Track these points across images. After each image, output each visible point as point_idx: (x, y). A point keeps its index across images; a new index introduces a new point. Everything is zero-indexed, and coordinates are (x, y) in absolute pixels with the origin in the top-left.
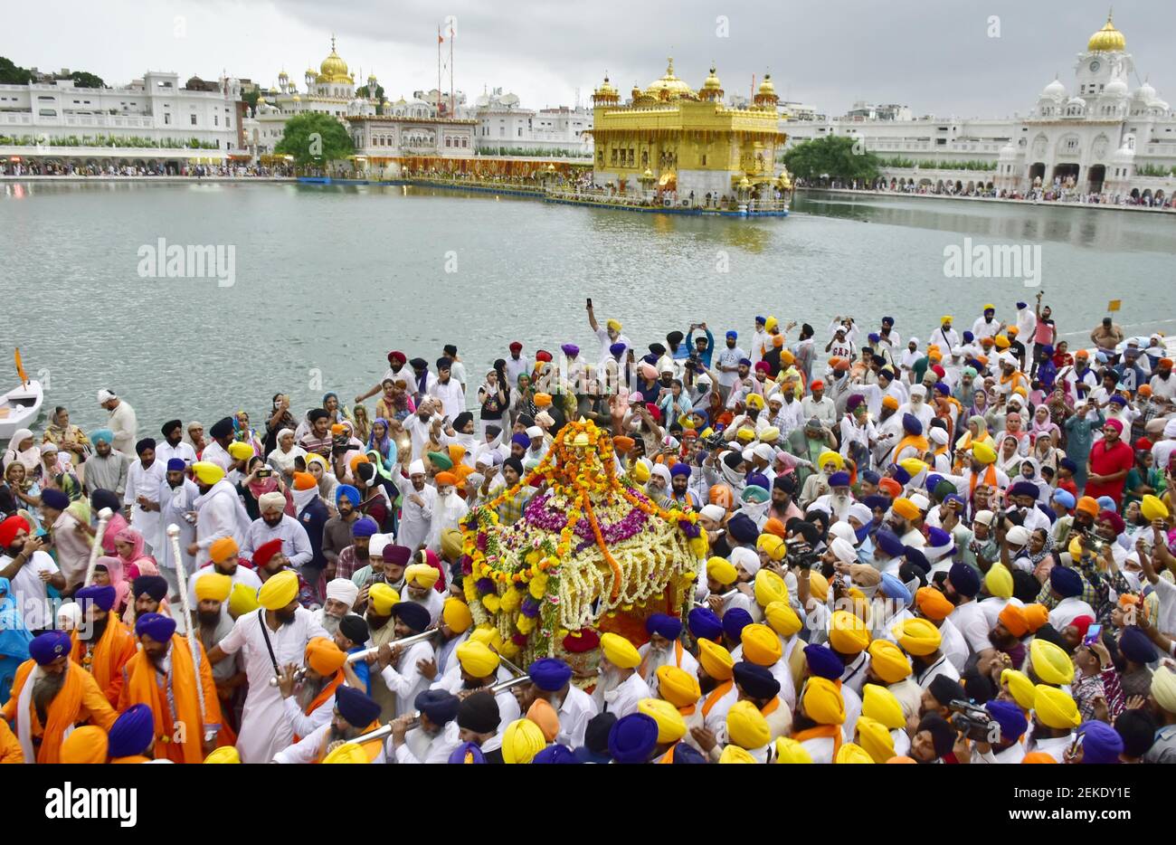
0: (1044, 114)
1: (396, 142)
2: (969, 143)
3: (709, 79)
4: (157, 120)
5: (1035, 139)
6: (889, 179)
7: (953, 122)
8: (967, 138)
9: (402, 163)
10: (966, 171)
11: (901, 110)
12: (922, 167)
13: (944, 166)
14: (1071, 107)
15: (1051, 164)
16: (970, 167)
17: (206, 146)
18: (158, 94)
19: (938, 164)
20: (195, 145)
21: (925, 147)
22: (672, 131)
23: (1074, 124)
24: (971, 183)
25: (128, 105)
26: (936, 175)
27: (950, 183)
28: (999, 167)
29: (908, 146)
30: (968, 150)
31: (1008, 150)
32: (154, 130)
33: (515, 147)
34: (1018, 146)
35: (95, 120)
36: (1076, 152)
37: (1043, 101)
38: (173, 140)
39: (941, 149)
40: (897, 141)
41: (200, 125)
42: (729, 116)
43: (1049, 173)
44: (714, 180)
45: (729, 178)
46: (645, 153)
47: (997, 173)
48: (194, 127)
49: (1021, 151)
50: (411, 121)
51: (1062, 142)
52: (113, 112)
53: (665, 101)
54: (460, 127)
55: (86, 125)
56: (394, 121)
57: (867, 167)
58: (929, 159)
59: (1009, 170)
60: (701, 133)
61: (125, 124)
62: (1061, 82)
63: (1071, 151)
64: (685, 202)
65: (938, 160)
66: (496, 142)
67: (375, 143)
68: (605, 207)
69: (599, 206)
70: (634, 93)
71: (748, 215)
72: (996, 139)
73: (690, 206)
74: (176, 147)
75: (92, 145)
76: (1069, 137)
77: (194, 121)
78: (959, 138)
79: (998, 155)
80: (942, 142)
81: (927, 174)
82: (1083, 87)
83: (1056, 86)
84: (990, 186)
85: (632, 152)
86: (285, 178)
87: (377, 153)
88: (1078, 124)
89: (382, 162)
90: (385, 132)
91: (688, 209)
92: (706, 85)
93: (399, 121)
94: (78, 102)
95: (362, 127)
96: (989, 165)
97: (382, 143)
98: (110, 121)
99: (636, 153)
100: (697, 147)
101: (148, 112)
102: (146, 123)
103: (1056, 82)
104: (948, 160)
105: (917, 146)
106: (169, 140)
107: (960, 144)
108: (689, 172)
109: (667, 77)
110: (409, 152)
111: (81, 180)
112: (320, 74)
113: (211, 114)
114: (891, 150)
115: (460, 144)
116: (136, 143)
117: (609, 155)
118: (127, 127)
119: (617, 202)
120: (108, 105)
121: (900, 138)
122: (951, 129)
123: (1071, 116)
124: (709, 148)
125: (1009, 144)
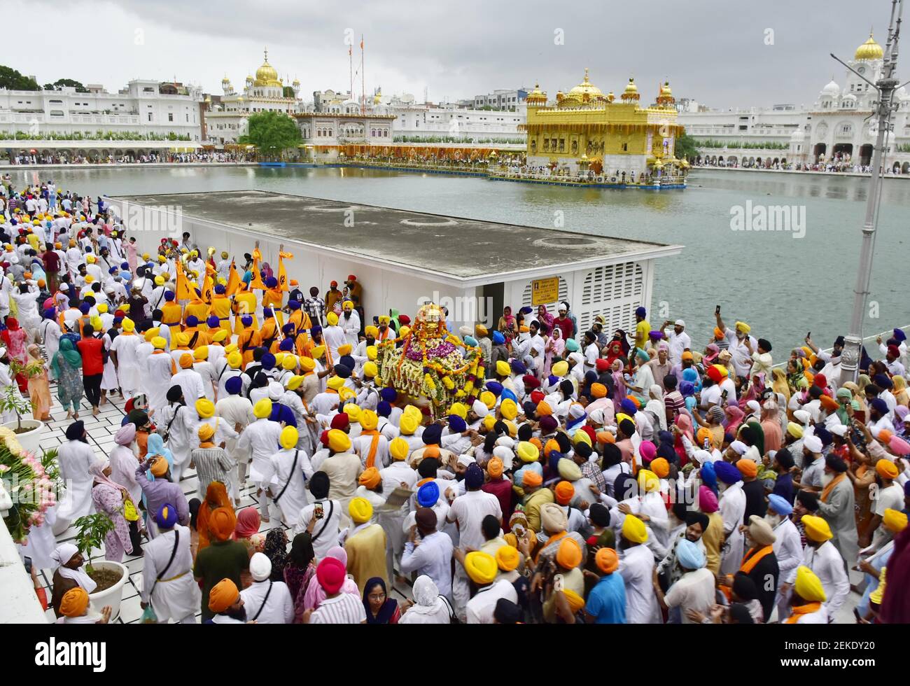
0: (825, 106)
1: (335, 134)
2: (765, 130)
3: (629, 87)
4: (143, 118)
5: (818, 125)
6: (703, 156)
7: (752, 113)
8: (762, 126)
9: (341, 149)
10: (765, 150)
11: (690, 103)
12: (729, 147)
13: (747, 147)
14: (846, 101)
15: (830, 144)
16: (768, 147)
17: (181, 139)
18: (143, 98)
19: (743, 144)
20: (172, 137)
21: (730, 132)
22: (601, 125)
23: (848, 114)
24: (769, 159)
25: (118, 106)
26: (740, 153)
27: (752, 159)
28: (791, 147)
29: (717, 131)
30: (765, 134)
31: (798, 134)
32: (139, 126)
33: (414, 135)
34: (804, 130)
35: (93, 118)
36: (850, 135)
37: (823, 97)
38: (155, 133)
39: (743, 133)
40: (708, 127)
41: (175, 122)
42: (645, 114)
43: (829, 151)
44: (633, 162)
45: (645, 161)
46: (575, 142)
47: (790, 151)
48: (171, 123)
49: (808, 134)
50: (347, 117)
51: (839, 128)
52: (108, 112)
53: (586, 102)
54: (383, 121)
55: (87, 123)
56: (334, 117)
57: (688, 148)
58: (734, 141)
59: (799, 149)
60: (624, 127)
61: (117, 122)
62: (836, 82)
63: (846, 134)
64: (614, 179)
65: (743, 142)
66: (400, 132)
67: (319, 135)
68: (545, 183)
69: (540, 183)
70: (559, 97)
71: (661, 188)
72: (785, 126)
73: (617, 182)
74: (159, 139)
75: (93, 139)
76: (844, 124)
77: (171, 119)
78: (757, 125)
79: (790, 138)
80: (743, 128)
81: (734, 152)
82: (853, 86)
83: (832, 85)
84: (784, 160)
85: (562, 141)
86: (249, 163)
87: (322, 142)
88: (853, 114)
89: (325, 150)
90: (326, 125)
91: (615, 184)
92: (627, 90)
93: (337, 117)
94: (78, 104)
95: (309, 122)
96: (783, 145)
97: (325, 135)
98: (106, 119)
99: (566, 142)
100: (620, 137)
101: (135, 112)
102: (135, 120)
103: (833, 82)
104: (750, 142)
105: (724, 131)
106: (152, 133)
107: (759, 129)
108: (614, 156)
109: (584, 84)
110: (345, 141)
111: (93, 168)
112: (255, 79)
113: (183, 112)
114: (704, 135)
115: (383, 134)
116: (128, 137)
117: (541, 144)
118: (120, 124)
119: (556, 179)
120: (102, 107)
121: (711, 125)
122: (750, 118)
123: (845, 108)
124: (630, 138)
125: (798, 130)
